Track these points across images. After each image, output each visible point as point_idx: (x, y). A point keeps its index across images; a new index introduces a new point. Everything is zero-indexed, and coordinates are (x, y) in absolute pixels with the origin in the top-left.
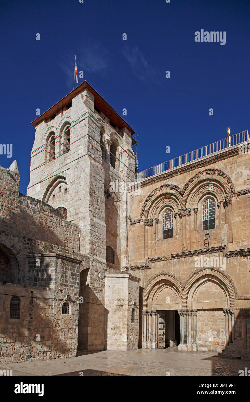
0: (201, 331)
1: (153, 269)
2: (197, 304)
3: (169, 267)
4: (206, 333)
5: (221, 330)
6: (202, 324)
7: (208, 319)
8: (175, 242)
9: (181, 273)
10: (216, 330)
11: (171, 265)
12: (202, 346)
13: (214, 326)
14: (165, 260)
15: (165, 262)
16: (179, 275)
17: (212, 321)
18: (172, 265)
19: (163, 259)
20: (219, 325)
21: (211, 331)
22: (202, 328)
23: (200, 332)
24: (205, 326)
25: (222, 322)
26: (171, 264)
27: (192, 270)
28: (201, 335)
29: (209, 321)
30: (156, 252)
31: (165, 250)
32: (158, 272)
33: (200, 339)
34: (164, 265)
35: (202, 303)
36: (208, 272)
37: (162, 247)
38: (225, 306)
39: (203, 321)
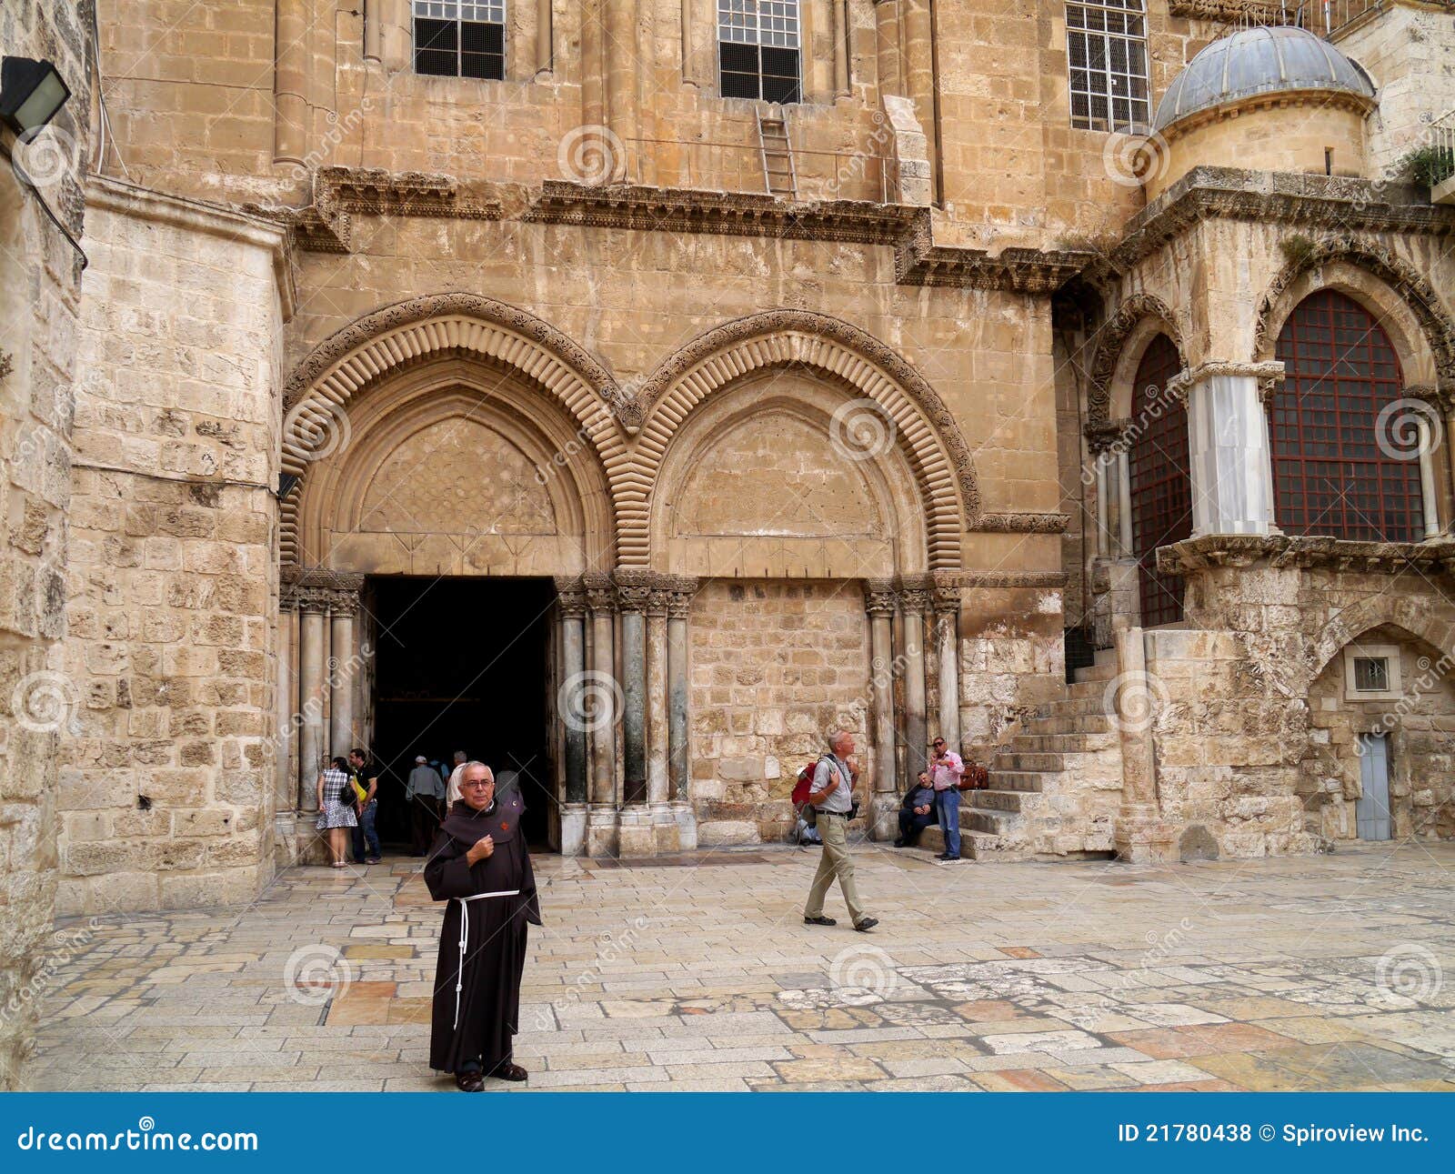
0: (712, 716)
1: (364, 263)
2: (701, 546)
3: (509, 272)
4: (745, 727)
5: (840, 707)
6: (722, 676)
7: (757, 641)
8: (537, 117)
9: (607, 325)
10: (809, 711)
11: (529, 261)
12: (717, 811)
13: (799, 685)
14: (476, 217)
15: (481, 230)
16: (597, 335)
17: (784, 658)
18: (539, 256)
19: (460, 206)
20: (829, 677)
21: (778, 715)
22: (718, 697)
23: (704, 725)
24: (736, 685)
25: (843, 661)
26: (528, 251)
27: (696, 321)
28: (716, 745)
29: (765, 655)
30: (371, 146)
31: (450, 152)
32: (413, 288)
33: (705, 771)
34: (468, 252)
35: (735, 543)
36: (800, 348)
37: (422, 127)
38: (876, 567)
39: (728, 655)
